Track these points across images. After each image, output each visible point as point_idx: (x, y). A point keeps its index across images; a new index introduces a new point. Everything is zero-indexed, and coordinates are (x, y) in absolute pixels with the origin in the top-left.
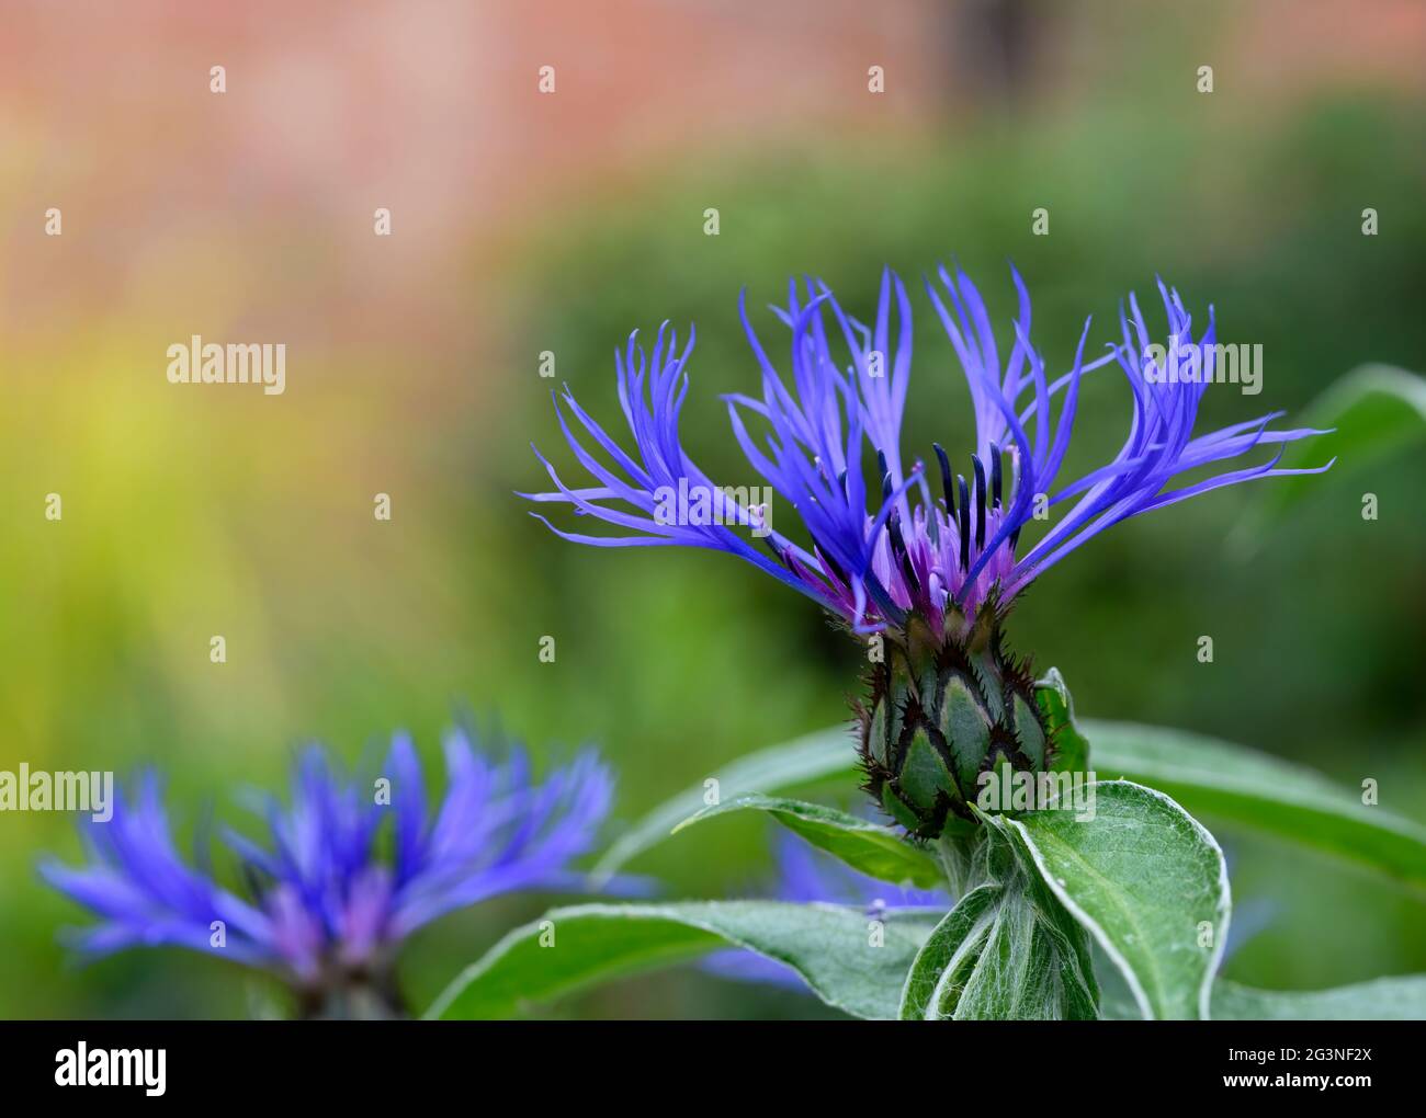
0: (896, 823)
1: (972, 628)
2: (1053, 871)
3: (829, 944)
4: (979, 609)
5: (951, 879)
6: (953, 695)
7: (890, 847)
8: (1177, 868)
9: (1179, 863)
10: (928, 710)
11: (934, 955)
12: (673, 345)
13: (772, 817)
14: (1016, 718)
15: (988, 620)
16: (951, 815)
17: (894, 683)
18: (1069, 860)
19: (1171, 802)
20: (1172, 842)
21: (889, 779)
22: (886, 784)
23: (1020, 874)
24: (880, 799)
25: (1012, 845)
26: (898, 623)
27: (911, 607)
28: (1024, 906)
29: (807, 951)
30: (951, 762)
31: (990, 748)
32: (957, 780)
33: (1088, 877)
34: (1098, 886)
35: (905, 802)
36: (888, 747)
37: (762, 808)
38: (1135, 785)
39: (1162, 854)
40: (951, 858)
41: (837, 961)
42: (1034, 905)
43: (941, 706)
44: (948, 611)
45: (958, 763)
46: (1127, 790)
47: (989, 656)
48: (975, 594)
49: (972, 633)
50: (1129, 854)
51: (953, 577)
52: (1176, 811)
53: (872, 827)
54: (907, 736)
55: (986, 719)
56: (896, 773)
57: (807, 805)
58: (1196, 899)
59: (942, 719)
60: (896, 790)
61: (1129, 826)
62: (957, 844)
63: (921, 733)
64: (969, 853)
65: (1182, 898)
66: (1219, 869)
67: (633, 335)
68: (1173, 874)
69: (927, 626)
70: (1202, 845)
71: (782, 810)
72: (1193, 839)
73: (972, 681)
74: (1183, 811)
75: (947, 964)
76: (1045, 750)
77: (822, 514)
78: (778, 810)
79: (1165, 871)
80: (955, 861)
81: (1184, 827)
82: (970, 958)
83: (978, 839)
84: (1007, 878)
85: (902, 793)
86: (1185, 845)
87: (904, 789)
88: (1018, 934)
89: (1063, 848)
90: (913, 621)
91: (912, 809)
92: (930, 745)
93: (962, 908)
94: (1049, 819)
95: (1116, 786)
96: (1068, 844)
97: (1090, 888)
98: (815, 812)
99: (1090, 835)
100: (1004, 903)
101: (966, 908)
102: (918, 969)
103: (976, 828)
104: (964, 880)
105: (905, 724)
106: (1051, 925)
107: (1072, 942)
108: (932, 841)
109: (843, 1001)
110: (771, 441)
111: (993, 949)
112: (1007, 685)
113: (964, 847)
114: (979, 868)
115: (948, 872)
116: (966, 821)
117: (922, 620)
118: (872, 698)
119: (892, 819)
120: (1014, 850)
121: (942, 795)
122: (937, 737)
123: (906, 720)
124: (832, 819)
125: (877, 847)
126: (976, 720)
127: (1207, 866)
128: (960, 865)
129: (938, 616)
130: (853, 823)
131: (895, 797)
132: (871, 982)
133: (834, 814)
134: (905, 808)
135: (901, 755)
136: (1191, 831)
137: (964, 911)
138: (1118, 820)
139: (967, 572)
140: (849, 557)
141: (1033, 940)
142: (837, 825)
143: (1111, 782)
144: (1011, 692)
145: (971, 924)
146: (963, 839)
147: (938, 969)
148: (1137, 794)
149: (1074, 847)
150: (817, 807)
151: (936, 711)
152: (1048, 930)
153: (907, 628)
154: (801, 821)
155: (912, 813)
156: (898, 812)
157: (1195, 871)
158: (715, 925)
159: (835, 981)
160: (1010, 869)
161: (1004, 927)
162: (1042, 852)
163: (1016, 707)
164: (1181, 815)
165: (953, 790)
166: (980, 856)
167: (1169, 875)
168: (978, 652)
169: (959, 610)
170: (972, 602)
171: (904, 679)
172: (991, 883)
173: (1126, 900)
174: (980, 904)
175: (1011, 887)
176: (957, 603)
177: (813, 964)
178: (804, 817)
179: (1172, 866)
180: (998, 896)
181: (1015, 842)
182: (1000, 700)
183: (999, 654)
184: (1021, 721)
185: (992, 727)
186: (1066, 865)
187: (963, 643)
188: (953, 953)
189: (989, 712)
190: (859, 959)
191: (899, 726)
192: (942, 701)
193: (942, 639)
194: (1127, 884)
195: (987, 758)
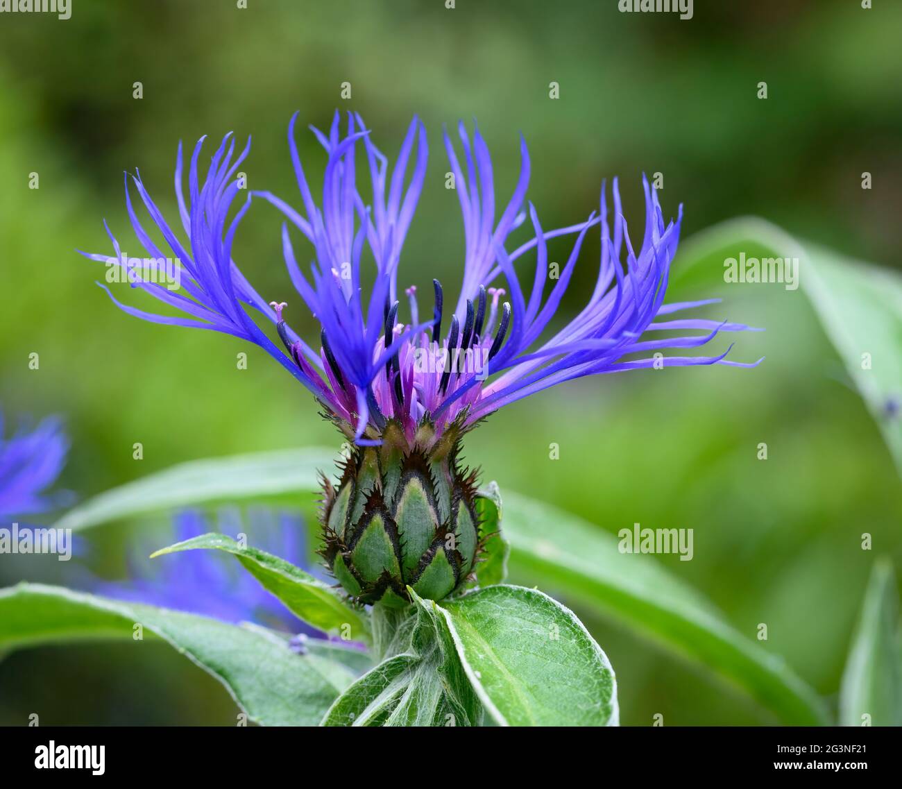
0: (339, 586)
1: (438, 441)
2: (471, 662)
3: (258, 667)
4: (447, 427)
5: (375, 640)
6: (411, 493)
7: (328, 601)
8: (574, 679)
9: (576, 675)
10: (388, 501)
11: (351, 702)
12: (230, 152)
13: (237, 559)
14: (458, 521)
15: (452, 438)
16: (389, 591)
17: (363, 472)
18: (483, 652)
19: (575, 619)
20: (572, 654)
21: (343, 551)
22: (340, 555)
23: (437, 651)
24: (332, 564)
25: (436, 627)
26: (379, 426)
27: (392, 417)
28: (435, 678)
29: (239, 670)
30: (399, 549)
31: (433, 543)
32: (401, 564)
33: (499, 672)
34: (506, 681)
35: (352, 572)
36: (347, 524)
37: (231, 551)
38: (546, 596)
39: (562, 663)
40: (379, 623)
41: (262, 684)
42: (445, 679)
43: (399, 500)
44: (422, 425)
45: (404, 551)
46: (539, 599)
47: (446, 466)
48: (446, 415)
49: (437, 445)
50: (534, 656)
51: (431, 397)
52: (579, 628)
53: (317, 584)
54: (366, 520)
55: (434, 517)
56: (350, 548)
57: (267, 554)
58: (588, 712)
59: (398, 511)
60: (348, 561)
61: (536, 631)
62: (387, 613)
63: (378, 519)
64: (395, 622)
65: (576, 708)
66: (611, 689)
67: (202, 139)
68: (570, 684)
69: (402, 433)
70: (598, 664)
71: (247, 556)
72: (590, 657)
73: (429, 484)
74: (585, 630)
75: (361, 713)
76: (476, 551)
77: (342, 335)
78: (243, 555)
79: (564, 680)
80: (383, 625)
81: (584, 644)
82: (382, 712)
83: (406, 614)
84: (425, 652)
85: (352, 566)
86: (583, 660)
87: (354, 561)
88: (426, 701)
89: (479, 640)
90: (392, 427)
91: (358, 579)
92: (384, 530)
93: (383, 669)
94: (469, 609)
95: (529, 593)
96: (483, 636)
97: (499, 681)
98: (273, 562)
99: (503, 632)
100: (419, 672)
101: (386, 669)
102: (335, 710)
103: (407, 605)
104: (386, 642)
105: (367, 509)
106: (454, 699)
107: (469, 717)
108: (367, 606)
109: (262, 719)
110: (314, 269)
111: (404, 710)
112: (457, 492)
113: (392, 617)
114: (402, 637)
115: (374, 634)
116: (399, 598)
117: (398, 427)
118: (341, 479)
119: (337, 582)
120: (437, 632)
121: (386, 574)
122: (391, 525)
123: (368, 506)
124: (286, 570)
125: (317, 598)
126: (425, 517)
127: (600, 684)
128: (385, 630)
129: (413, 426)
130: (303, 577)
131: (346, 567)
132: (288, 707)
133: (288, 567)
134: (352, 577)
135: (357, 533)
136: (590, 650)
137: (383, 671)
138: (527, 623)
139: (444, 395)
140: (355, 372)
141: (438, 708)
142: (289, 576)
143: (526, 589)
144: (458, 499)
145: (388, 684)
146: (392, 610)
147: (352, 714)
148: (547, 604)
149: (488, 640)
150: (276, 557)
151: (394, 503)
152: (452, 703)
153: (385, 431)
154: (259, 567)
155: (357, 583)
156: (345, 578)
157: (590, 686)
158: (165, 631)
159: (258, 700)
160: (429, 646)
161: (416, 693)
162: (463, 642)
163: (460, 514)
164: (582, 633)
165: (395, 572)
166: (406, 628)
167: (566, 684)
168: (438, 460)
169: (431, 426)
170: (443, 420)
171: (372, 471)
172: (410, 654)
173: (527, 698)
174: (398, 668)
175: (427, 660)
176: (431, 419)
177: (241, 682)
178: (263, 565)
179: (570, 677)
180: (415, 665)
181: (439, 626)
182: (448, 504)
183: (454, 465)
184: (462, 524)
185: (438, 527)
186: (481, 656)
187: (427, 452)
188: (367, 705)
189: (438, 512)
190: (281, 685)
191: (360, 510)
192: (401, 496)
193: (411, 445)
194: (531, 685)
195: (429, 551)
